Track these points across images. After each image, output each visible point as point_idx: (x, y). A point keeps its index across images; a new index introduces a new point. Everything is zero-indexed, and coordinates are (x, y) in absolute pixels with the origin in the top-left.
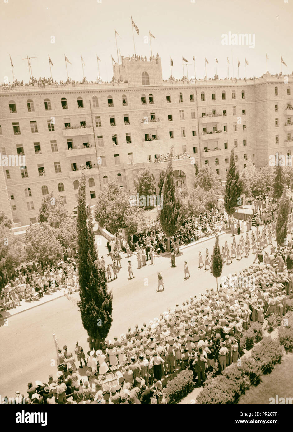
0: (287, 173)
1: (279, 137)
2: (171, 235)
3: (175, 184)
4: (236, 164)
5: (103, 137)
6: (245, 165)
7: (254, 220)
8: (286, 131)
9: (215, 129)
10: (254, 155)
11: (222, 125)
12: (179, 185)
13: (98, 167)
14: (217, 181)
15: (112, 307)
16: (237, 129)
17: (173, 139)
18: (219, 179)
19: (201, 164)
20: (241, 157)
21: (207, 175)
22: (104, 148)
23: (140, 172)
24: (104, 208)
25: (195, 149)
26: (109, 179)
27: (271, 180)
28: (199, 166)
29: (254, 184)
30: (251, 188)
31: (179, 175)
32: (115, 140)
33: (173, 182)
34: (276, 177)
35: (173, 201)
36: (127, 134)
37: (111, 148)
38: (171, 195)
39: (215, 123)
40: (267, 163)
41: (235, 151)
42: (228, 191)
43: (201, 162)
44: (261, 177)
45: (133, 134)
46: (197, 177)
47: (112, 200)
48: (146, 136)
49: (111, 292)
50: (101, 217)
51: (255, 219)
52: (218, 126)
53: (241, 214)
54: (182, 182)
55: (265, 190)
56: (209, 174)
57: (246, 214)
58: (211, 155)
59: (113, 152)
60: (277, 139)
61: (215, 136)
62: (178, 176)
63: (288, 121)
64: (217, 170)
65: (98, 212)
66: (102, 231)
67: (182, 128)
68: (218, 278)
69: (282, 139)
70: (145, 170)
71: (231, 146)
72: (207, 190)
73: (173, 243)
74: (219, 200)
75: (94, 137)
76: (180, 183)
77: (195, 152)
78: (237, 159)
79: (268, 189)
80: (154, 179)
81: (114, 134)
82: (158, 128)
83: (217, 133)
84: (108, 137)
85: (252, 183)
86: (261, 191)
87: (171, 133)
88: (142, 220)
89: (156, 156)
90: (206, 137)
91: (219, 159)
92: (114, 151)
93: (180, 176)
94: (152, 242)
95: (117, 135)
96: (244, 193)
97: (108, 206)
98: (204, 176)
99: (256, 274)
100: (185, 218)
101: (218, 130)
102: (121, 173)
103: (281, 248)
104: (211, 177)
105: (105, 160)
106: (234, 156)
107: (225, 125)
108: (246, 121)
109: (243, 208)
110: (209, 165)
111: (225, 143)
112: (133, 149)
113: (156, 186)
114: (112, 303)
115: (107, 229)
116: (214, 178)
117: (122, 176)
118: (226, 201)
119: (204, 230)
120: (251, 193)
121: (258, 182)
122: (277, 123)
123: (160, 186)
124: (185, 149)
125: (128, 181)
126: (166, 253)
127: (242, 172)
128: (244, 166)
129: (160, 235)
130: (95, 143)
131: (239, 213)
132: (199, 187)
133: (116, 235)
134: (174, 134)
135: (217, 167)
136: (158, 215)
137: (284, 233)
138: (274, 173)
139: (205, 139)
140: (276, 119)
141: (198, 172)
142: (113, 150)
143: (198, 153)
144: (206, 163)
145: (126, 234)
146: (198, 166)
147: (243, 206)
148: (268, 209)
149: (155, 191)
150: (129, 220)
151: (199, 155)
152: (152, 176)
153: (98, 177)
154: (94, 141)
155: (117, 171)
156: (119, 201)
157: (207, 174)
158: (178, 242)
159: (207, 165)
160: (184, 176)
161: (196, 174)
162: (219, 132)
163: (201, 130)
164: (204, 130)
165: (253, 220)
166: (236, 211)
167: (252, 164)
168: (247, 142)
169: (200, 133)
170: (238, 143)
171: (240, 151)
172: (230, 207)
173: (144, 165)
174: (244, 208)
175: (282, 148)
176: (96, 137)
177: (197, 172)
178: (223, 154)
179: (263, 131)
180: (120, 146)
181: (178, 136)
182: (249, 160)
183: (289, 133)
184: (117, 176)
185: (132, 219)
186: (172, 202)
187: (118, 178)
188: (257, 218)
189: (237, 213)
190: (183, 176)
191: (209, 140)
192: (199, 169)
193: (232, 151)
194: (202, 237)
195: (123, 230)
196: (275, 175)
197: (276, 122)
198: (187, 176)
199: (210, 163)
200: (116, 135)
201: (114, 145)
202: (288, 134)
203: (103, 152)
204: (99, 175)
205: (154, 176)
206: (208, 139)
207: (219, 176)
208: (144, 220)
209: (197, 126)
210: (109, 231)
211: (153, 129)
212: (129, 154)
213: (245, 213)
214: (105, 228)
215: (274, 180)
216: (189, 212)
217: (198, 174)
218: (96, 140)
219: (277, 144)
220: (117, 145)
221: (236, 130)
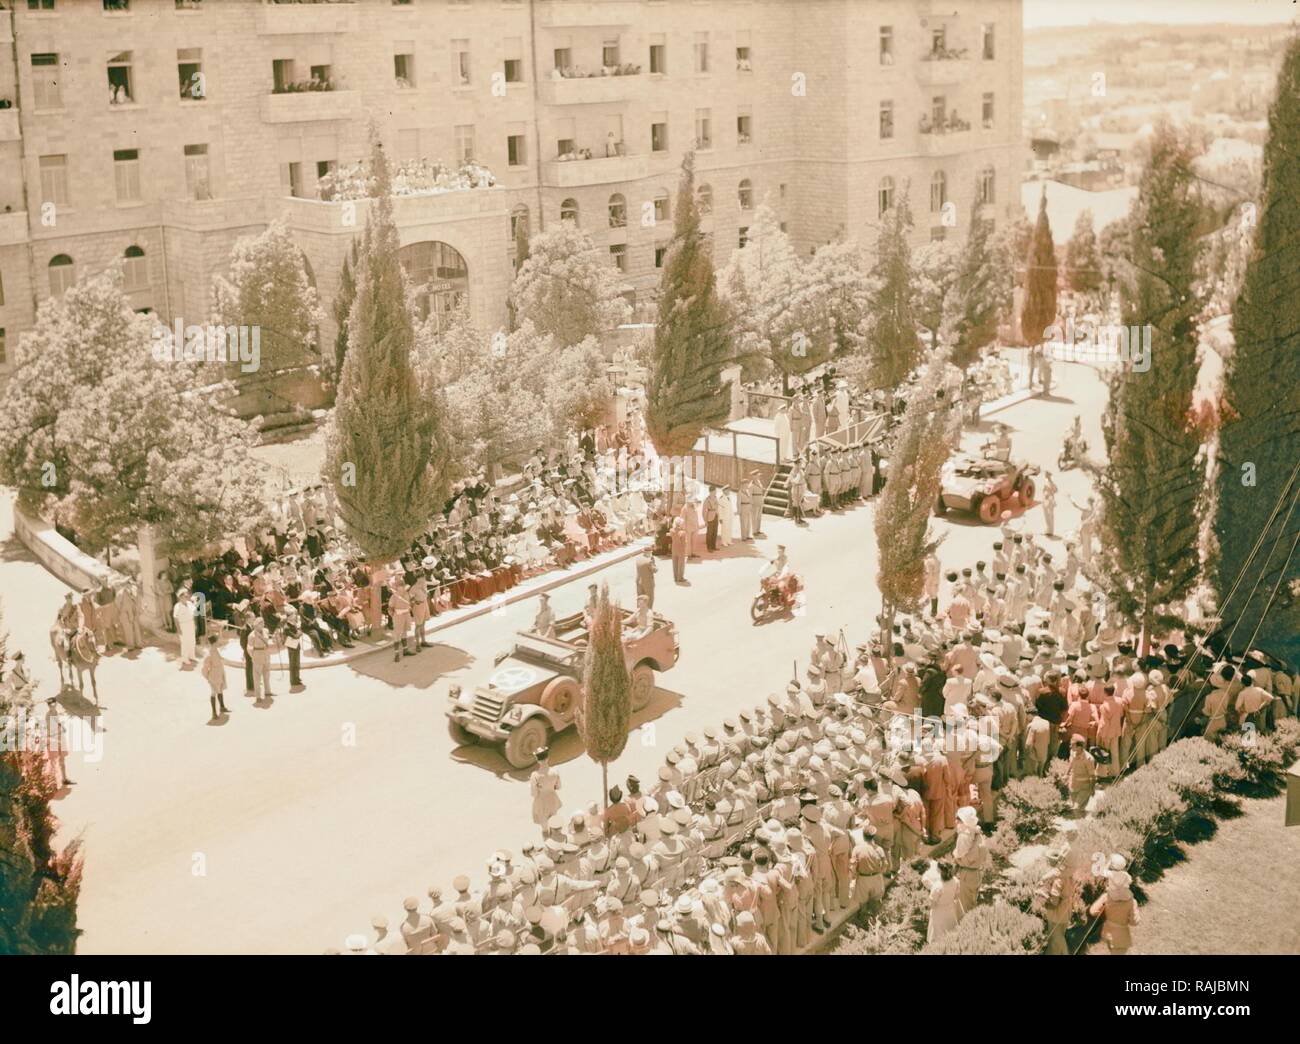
0: (927, 273)
1: (897, 111)
2: (387, 558)
3: (411, 304)
4: (705, 226)
5: (62, 61)
6: (743, 230)
7: (781, 487)
8: (924, 85)
9: (610, 56)
10: (782, 186)
11: (640, 40)
12: (433, 315)
13: (26, 208)
14: (616, 301)
15: (79, 925)
16: (711, 62)
17: (407, 90)
18: (625, 294)
19: (541, 218)
20: (725, 195)
21: (571, 271)
22: (66, 116)
23: (244, 244)
24: (46, 420)
25: (513, 142)
26: (81, 270)
27: (862, 303)
28: (534, 228)
29: (786, 320)
30: (769, 336)
31: (437, 263)
32: (119, 77)
33: (400, 297)
34: (880, 292)
35: (398, 389)
36: (181, 53)
37: (98, 119)
38: (394, 361)
39: (611, 27)
40: (842, 226)
41: (699, 164)
42: (664, 347)
43: (541, 207)
44: (813, 289)
45: (216, 55)
46: (522, 279)
47: (93, 378)
48: (278, 65)
49: (73, 848)
50: (27, 466)
51: (785, 484)
52: (622, 44)
53: (722, 457)
54: (450, 300)
55: (831, 350)
56: (578, 269)
57: (744, 460)
58: (590, 180)
59: (105, 135)
60: (886, 120)
61: (611, 88)
62: (430, 272)
63: (936, 39)
64: (615, 249)
65: (12, 436)
66: (33, 537)
67: (453, 41)
68: (610, 765)
69: (905, 121)
70: (269, 231)
71: (680, 139)
72: (567, 340)
73: (400, 599)
74: (622, 391)
75: (15, 60)
76: (437, 302)
77: (513, 158)
78: (707, 199)
79: (845, 347)
80: (312, 282)
81: (121, 47)
82: (338, 34)
83: (617, 74)
84: (84, 61)
85: (779, 313)
86: (814, 356)
87: (401, 65)
88: (243, 480)
89: (323, 168)
90: (565, 90)
91: (627, 197)
92: (114, 135)
93: (442, 272)
94: (293, 591)
95: (136, 54)
96: (737, 361)
97: (66, 407)
98: (556, 277)
99: (781, 743)
100: (457, 476)
101: (625, 59)
102: (143, 243)
103: (899, 618)
104: (587, 282)
105: (65, 172)
106: (696, 185)
107: (657, 42)
108: (749, 31)
109: (728, 430)
110: (577, 225)
111: (654, 126)
112: (211, 128)
113: (320, 314)
114: (78, 901)
115: (59, 529)
116: (602, 290)
117: (147, 261)
118: (652, 397)
119: (549, 534)
120: (770, 362)
121: (799, 311)
122: (885, 46)
123: (341, 313)
124: (469, 141)
125: (180, 282)
126: (361, 648)
127: (728, 262)
128: (737, 236)
129: (335, 558)
130: (17, 86)
131: (712, 454)
132: (527, 326)
133: (107, 557)
134: (420, 68)
135: (618, 236)
136: (324, 458)
137: (915, 552)
138: (874, 272)
139: (560, 101)
140: (884, 30)
141: (528, 257)
142: (111, 130)
143: (528, 167)
144: (563, 215)
145: (159, 552)
146: (527, 225)
147: (732, 426)
148: (841, 438)
149: (317, 337)
150: (171, 484)
151: (535, 172)
152: (299, 263)
153: (23, 261)
154: (12, 76)
155: (125, 232)
156: (127, 386)
157: (567, 266)
158: (421, 589)
159: (569, 223)
160: (462, 273)
161: (518, 264)
162: (628, 73)
163: (546, 57)
164: (561, 57)
165: (774, 486)
166: (700, 445)
167: (774, 227)
168: (755, 126)
169: (540, 69)
170: (713, 130)
171: (721, 166)
172: (670, 426)
173: (262, 207)
174: (735, 433)
175: (906, 158)
176: (25, 60)
177: (524, 254)
178: (642, 176)
179: (824, 78)
180: (145, 111)
181: (436, 78)
182: (761, 209)
183: (939, 93)
184: (119, 259)
185: (188, 478)
186: (394, 395)
187: (125, 268)
188: (796, 480)
189: (706, 454)
190: (455, 272)
191: (582, 104)
192: (534, 242)
193: (688, 162)
194: (542, 570)
195: (147, 531)
196: (880, 284)
197: (884, 41)
198: (473, 273)
199: (584, 212)
200: (126, 56)
201: (115, 101)
202: (936, 100)
203: (56, 133)
204: (28, 246)
205: (314, 266)
206: (575, 100)
207: (623, 276)
208: (253, 481)
209: (527, 39)
210: (70, 536)
211: (314, 36)
212: (191, 150)
213: (741, 454)
214: (48, 518)
215: (870, 302)
216: (480, 445)
217: (527, 264)
218: (21, 75)
219: (888, 140)
220: (132, 106)
221: (704, 68)
